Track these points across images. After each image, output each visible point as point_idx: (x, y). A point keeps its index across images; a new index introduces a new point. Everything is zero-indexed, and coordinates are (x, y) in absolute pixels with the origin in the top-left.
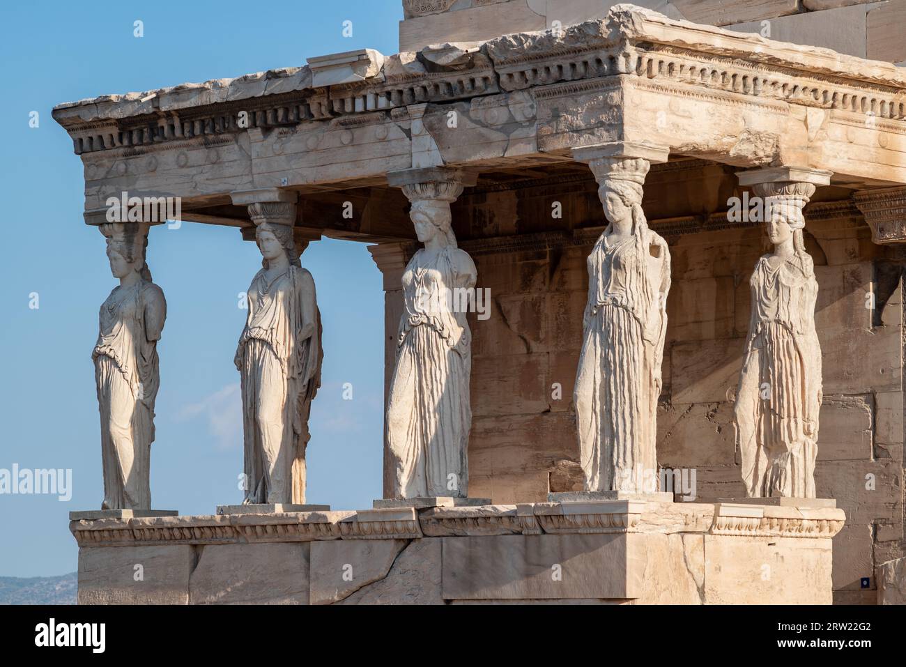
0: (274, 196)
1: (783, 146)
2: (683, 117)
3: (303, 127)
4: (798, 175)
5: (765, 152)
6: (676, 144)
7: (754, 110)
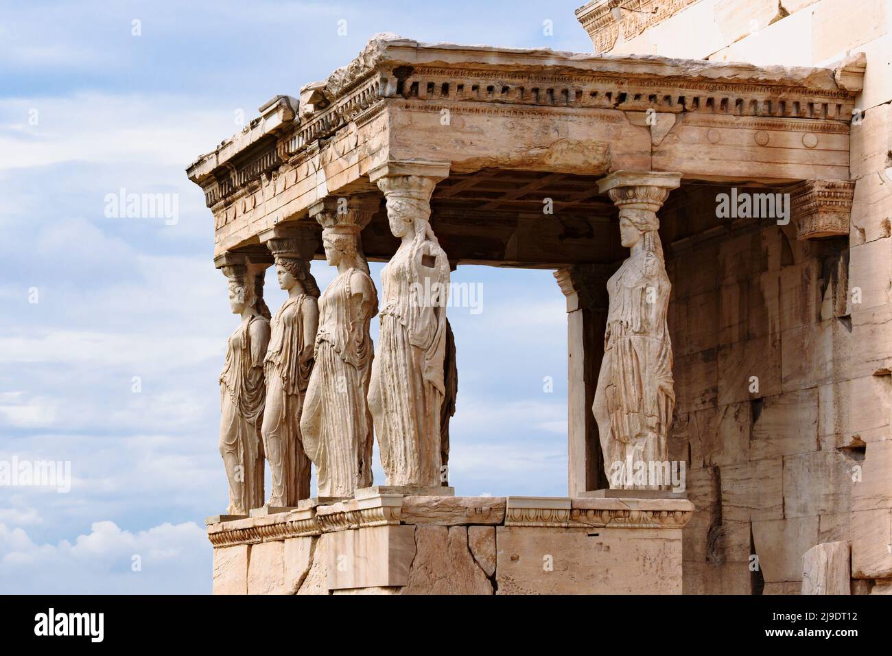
0: (272, 235)
1: (614, 152)
2: (471, 132)
3: (281, 169)
4: (632, 179)
5: (595, 159)
6: (460, 159)
7: (571, 121)
